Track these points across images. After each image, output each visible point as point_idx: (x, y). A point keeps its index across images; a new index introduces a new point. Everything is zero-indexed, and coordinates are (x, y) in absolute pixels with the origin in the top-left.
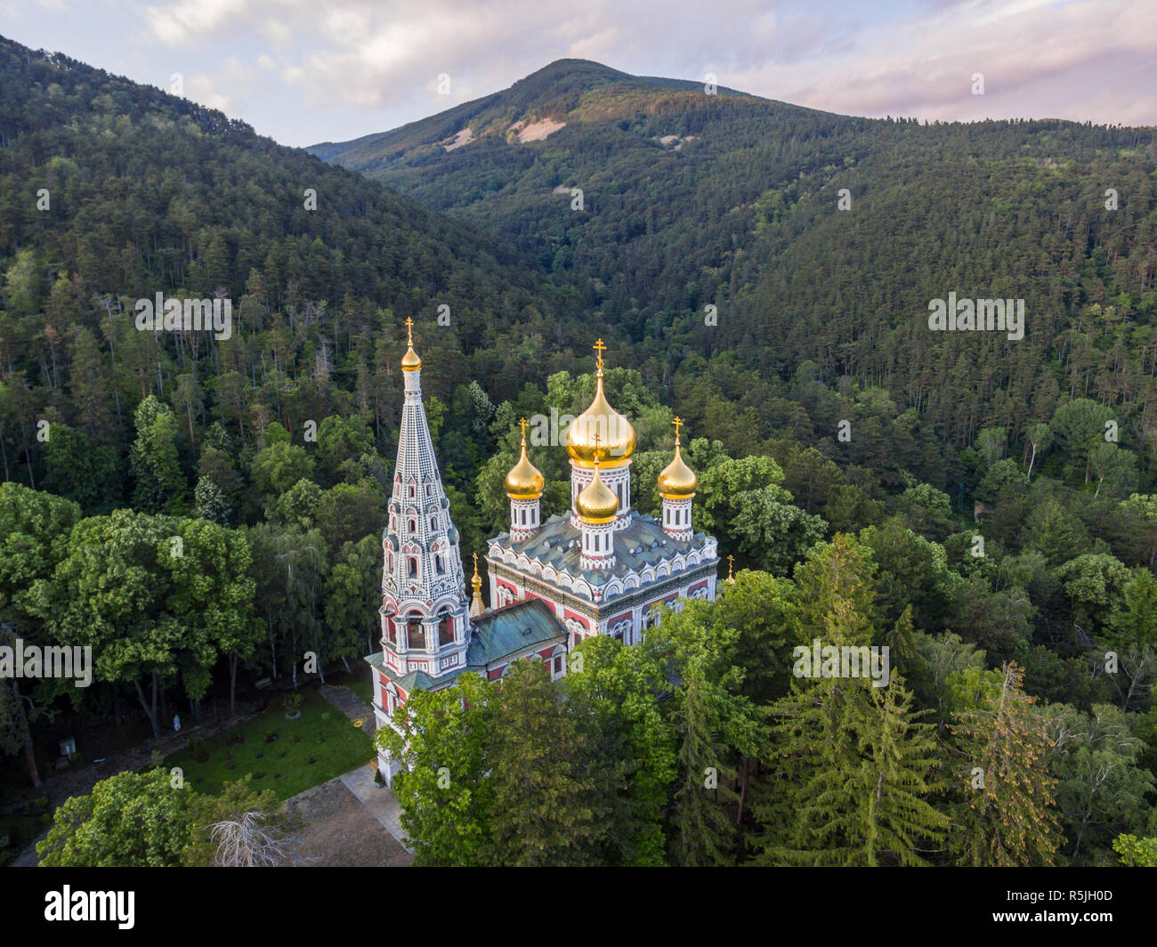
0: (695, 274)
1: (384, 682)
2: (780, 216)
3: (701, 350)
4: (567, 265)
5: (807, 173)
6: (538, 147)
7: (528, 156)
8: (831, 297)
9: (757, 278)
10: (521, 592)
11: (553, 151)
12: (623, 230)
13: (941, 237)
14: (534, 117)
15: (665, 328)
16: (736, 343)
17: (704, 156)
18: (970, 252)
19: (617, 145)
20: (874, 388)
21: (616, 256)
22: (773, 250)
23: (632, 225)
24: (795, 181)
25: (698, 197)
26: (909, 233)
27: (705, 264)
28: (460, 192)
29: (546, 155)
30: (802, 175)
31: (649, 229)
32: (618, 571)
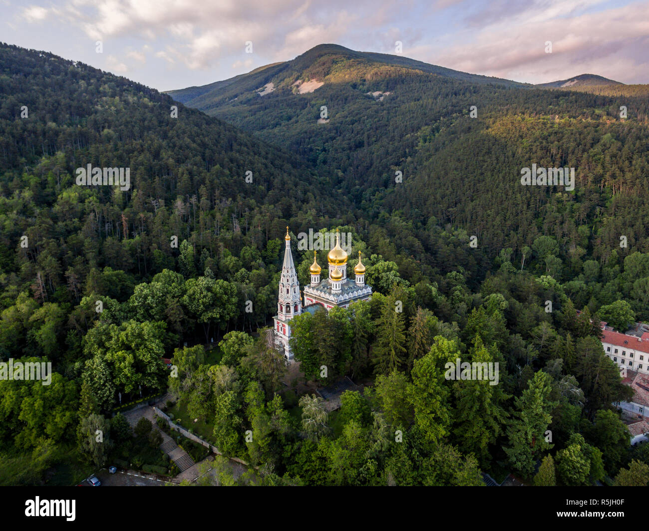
0: (387, 169)
1: (278, 323)
2: (430, 139)
3: (387, 209)
4: (325, 162)
5: (444, 118)
6: (309, 97)
7: (304, 101)
8: (446, 186)
9: (416, 173)
10: (314, 301)
11: (317, 100)
12: (352, 144)
13: (497, 159)
14: (307, 79)
15: (372, 197)
16: (404, 206)
17: (395, 105)
18: (509, 167)
19: (350, 98)
20: (461, 230)
21: (349, 159)
22: (425, 159)
23: (358, 142)
24: (438, 121)
25: (390, 128)
26: (484, 156)
27: (392, 164)
28: (269, 121)
29: (313, 102)
30: (442, 118)
31: (366, 144)
32: (342, 294)
